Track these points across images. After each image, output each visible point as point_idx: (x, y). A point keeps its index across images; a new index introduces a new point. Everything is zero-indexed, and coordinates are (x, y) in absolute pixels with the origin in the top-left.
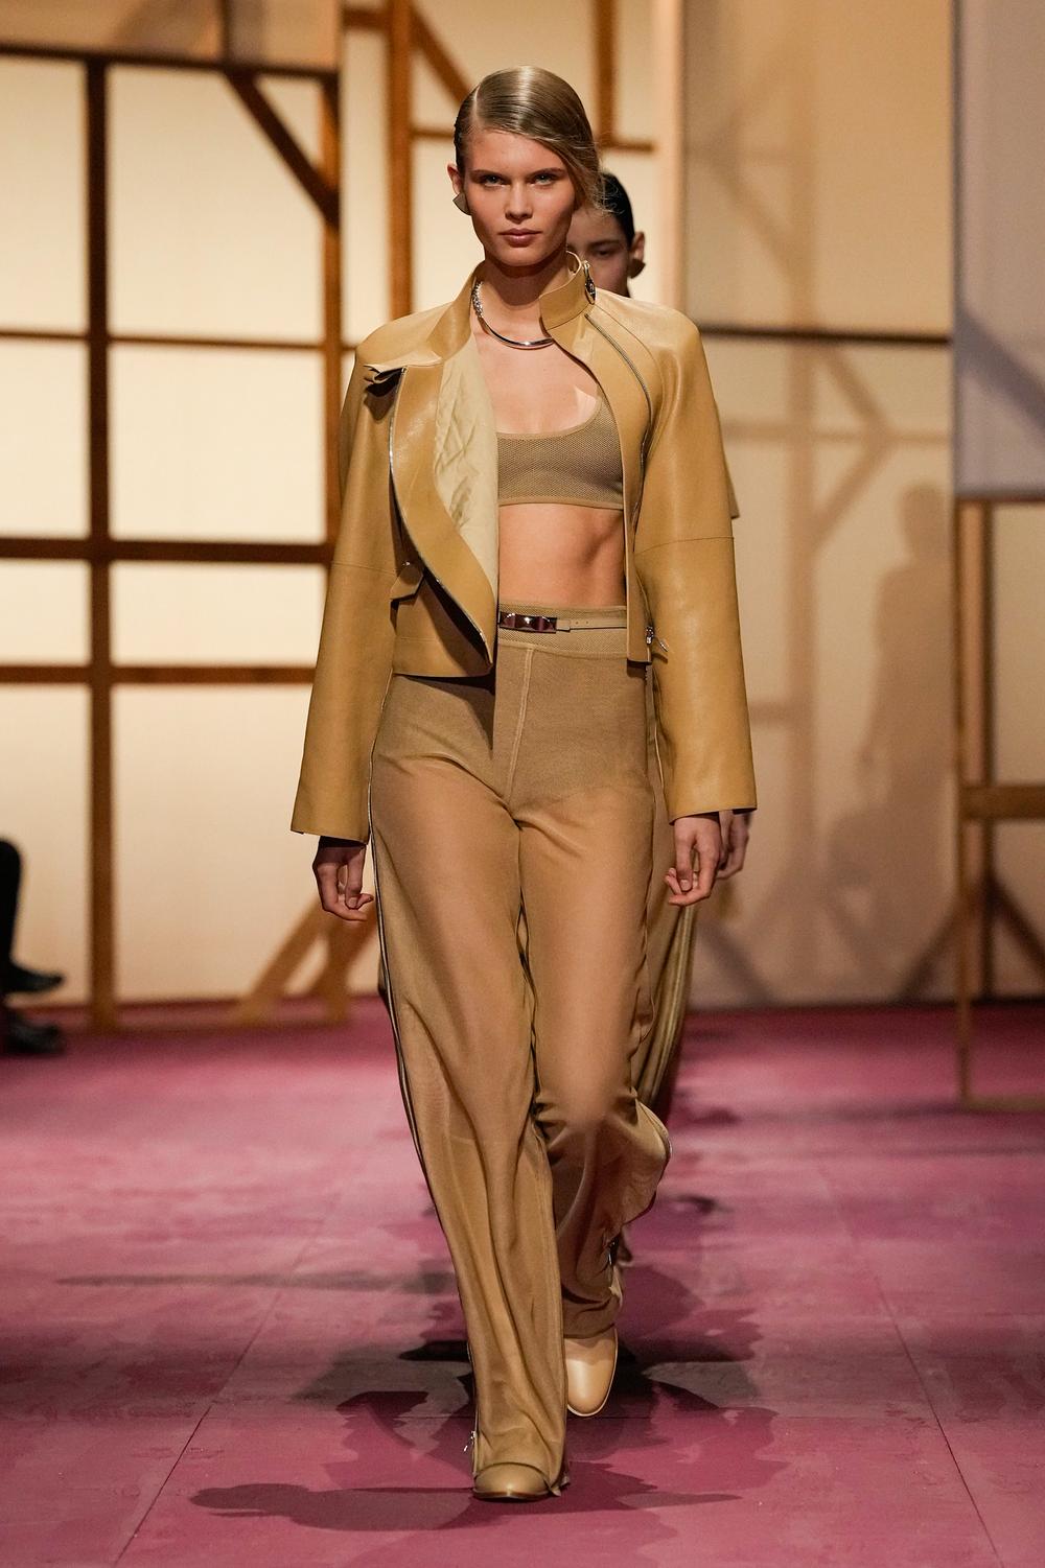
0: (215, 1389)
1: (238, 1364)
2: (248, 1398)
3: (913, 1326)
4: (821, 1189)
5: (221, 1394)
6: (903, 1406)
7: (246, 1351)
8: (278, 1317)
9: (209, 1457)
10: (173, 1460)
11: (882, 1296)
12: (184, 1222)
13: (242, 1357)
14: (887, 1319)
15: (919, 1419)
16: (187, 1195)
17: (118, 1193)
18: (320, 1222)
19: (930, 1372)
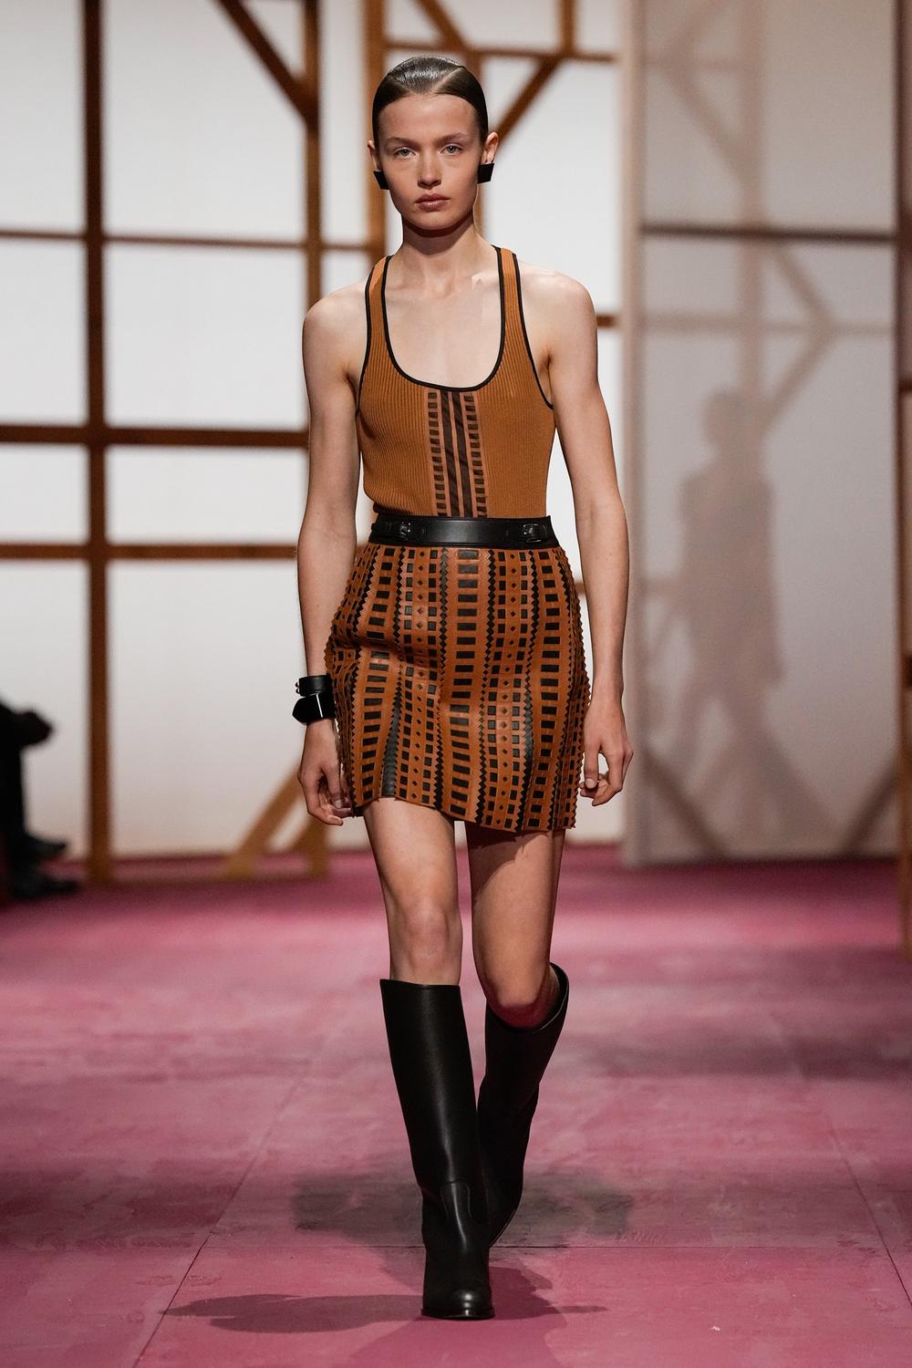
0: (212, 1220)
1: (233, 1196)
2: (243, 1229)
3: (861, 1161)
4: (774, 1032)
5: (218, 1225)
6: (854, 1237)
7: (241, 1184)
8: (270, 1152)
9: (209, 1284)
10: (175, 1287)
11: (832, 1133)
12: (178, 1061)
13: (237, 1189)
14: (838, 1155)
15: (870, 1249)
16: (182, 1038)
17: (117, 1036)
18: (306, 1062)
19: (879, 1205)
